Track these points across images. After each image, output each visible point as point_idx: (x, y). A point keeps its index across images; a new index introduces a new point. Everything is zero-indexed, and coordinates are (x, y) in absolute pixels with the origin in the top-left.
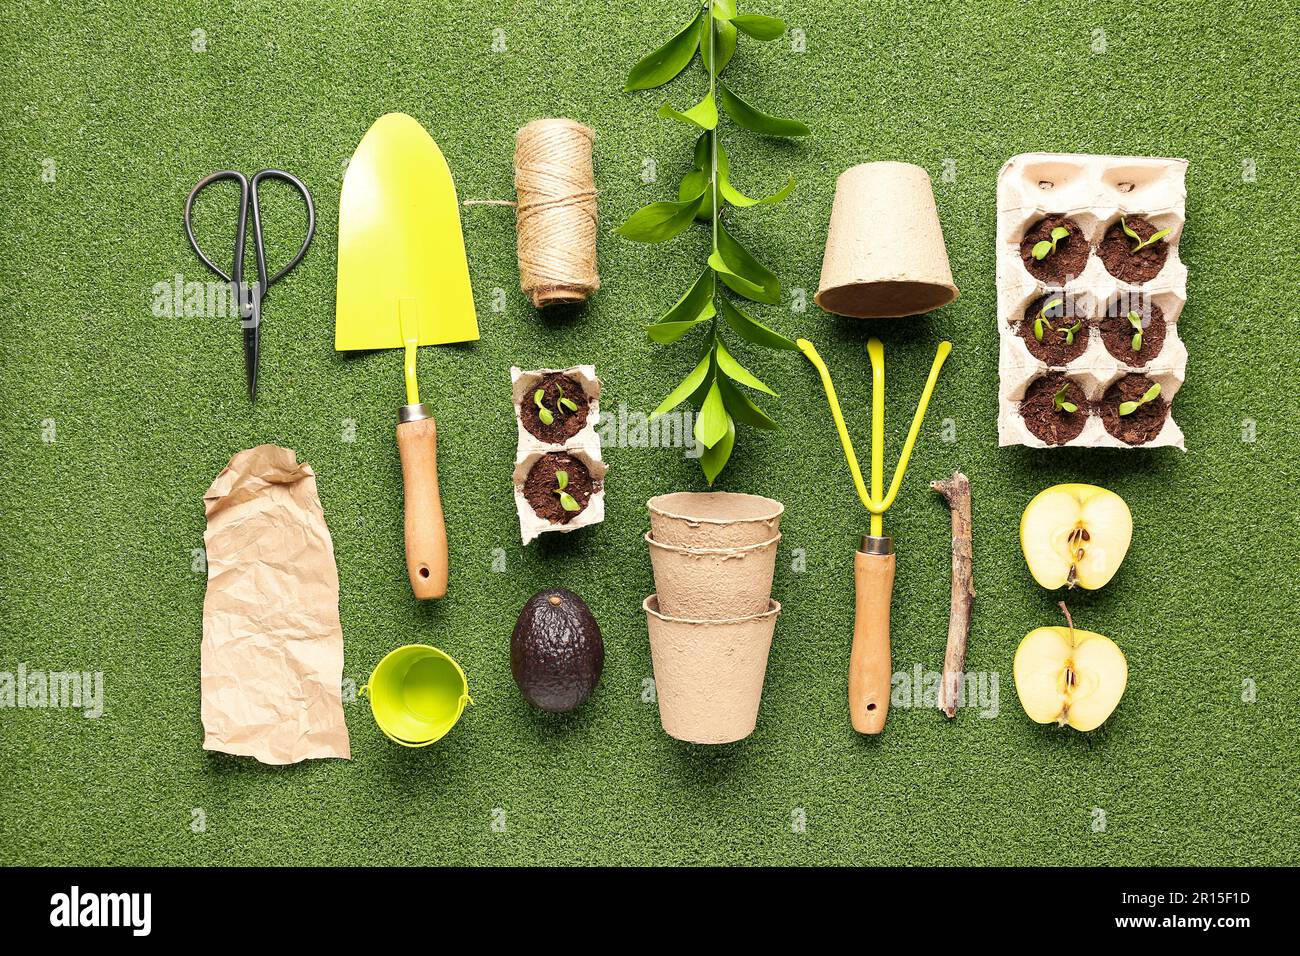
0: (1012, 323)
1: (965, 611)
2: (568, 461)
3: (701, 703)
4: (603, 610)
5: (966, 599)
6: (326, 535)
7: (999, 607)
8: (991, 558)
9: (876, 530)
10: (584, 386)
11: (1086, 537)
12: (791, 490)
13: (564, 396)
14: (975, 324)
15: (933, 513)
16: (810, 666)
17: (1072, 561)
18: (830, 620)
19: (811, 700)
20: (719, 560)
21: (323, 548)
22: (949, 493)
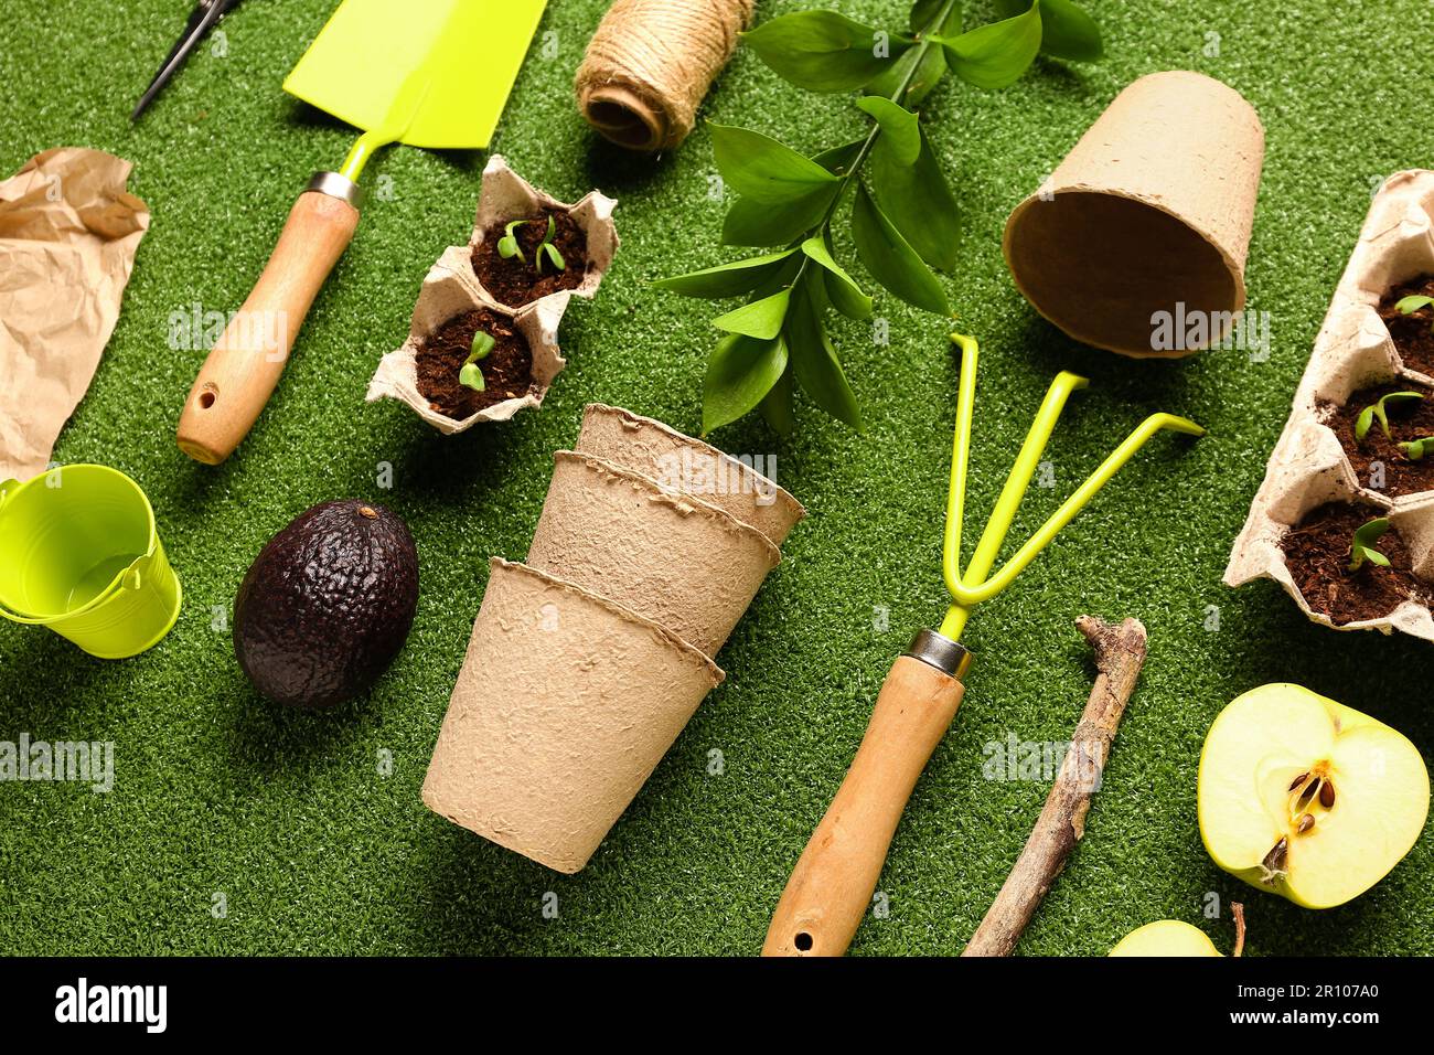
0: (1321, 403)
1: (1050, 851)
2: (507, 333)
3: (496, 739)
4: (446, 605)
5: (1062, 832)
6: (111, 315)
7: (1118, 888)
8: (1136, 797)
9: (950, 631)
10: (590, 238)
11: (1327, 800)
12: (840, 545)
13: (551, 242)
14: (1259, 416)
15: (1064, 680)
16: (735, 842)
17: (1286, 830)
18: (805, 780)
19: (708, 903)
20: (645, 498)
21: (95, 331)
22: (1104, 643)
